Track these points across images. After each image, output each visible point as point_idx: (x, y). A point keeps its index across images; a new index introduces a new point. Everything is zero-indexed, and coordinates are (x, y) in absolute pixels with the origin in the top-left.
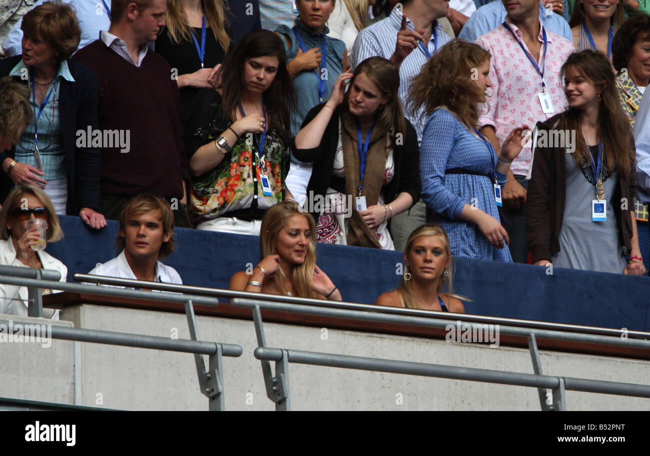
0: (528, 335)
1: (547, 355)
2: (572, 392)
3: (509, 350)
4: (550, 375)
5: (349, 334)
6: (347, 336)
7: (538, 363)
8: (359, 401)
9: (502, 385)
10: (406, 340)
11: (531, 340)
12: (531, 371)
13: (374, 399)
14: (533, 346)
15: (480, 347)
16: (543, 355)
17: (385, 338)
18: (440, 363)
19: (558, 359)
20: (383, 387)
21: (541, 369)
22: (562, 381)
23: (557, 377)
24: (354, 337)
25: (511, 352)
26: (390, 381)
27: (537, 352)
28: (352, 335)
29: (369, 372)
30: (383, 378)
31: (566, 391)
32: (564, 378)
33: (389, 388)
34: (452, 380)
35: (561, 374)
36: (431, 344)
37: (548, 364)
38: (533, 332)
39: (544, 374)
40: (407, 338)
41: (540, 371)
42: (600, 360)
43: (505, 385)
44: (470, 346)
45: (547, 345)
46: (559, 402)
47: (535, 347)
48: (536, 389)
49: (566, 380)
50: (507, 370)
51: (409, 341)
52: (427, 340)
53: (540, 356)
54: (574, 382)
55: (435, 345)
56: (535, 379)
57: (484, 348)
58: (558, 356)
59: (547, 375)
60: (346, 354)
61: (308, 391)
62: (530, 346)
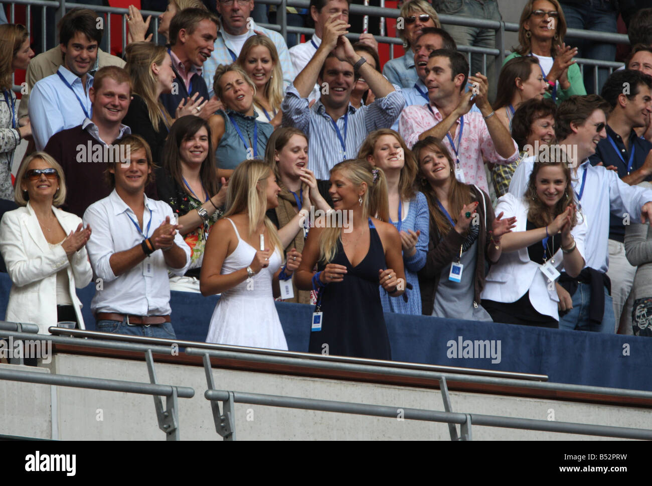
0: (440, 378)
1: (456, 395)
2: (478, 427)
3: (424, 391)
4: (459, 412)
5: (286, 378)
6: (284, 379)
7: (449, 402)
8: (295, 436)
9: (417, 421)
10: (335, 383)
11: (442, 382)
12: (443, 409)
13: (308, 433)
14: (444, 387)
15: (398, 389)
16: (453, 395)
18: (365, 402)
19: (465, 399)
20: (316, 423)
21: (451, 407)
22: (469, 417)
23: (465, 413)
24: (290, 380)
25: (425, 393)
26: (322, 418)
27: (447, 392)
28: (289, 379)
29: (303, 411)
30: (315, 415)
31: (472, 426)
32: (470, 415)
33: (321, 424)
34: (374, 417)
35: (468, 412)
36: (357, 386)
37: (457, 402)
38: (444, 375)
39: (453, 412)
40: (336, 381)
41: (450, 409)
42: (501, 399)
43: (420, 421)
44: (390, 388)
45: (456, 387)
46: (466, 435)
47: (446, 389)
48: (446, 425)
49: (473, 417)
50: (422, 408)
51: (338, 383)
52: (353, 383)
53: (450, 396)
54: (480, 418)
55: (360, 387)
56: (445, 415)
57: (402, 389)
58: (465, 396)
59: (456, 412)
60: (283, 395)
61: (251, 427)
62: (441, 387)
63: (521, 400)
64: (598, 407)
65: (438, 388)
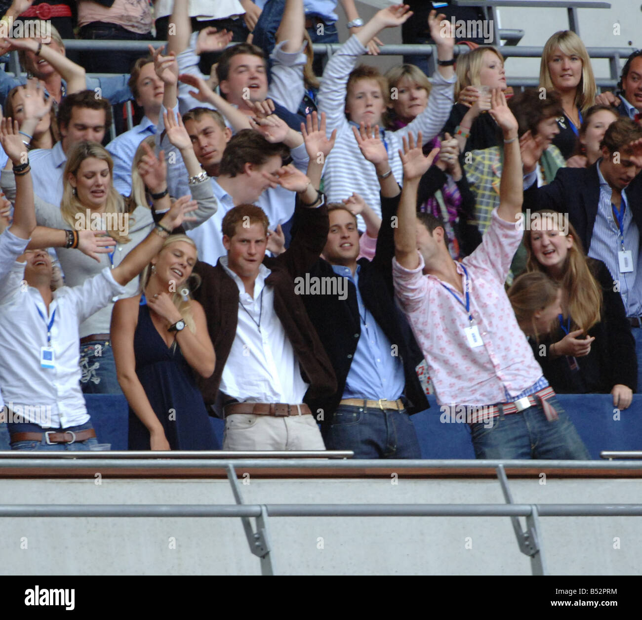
0: (226, 467)
3: (211, 482)
4: (252, 504)
5: (50, 483)
7: (239, 493)
10: (108, 482)
11: (229, 471)
12: (233, 501)
14: (232, 476)
17: (86, 482)
18: (144, 503)
20: (89, 532)
21: (243, 499)
22: (264, 508)
23: (259, 505)
25: (212, 484)
26: (96, 525)
27: (237, 482)
28: (53, 483)
30: (88, 523)
31: (269, 518)
32: (265, 505)
33: (95, 532)
35: (263, 503)
38: (231, 463)
39: (246, 504)
41: (242, 501)
42: (301, 483)
47: (234, 477)
48: (239, 520)
49: (268, 507)
53: (241, 486)
54: (276, 508)
56: (236, 509)
62: (228, 476)
63: (324, 483)
64: (415, 483)
65: (224, 477)
